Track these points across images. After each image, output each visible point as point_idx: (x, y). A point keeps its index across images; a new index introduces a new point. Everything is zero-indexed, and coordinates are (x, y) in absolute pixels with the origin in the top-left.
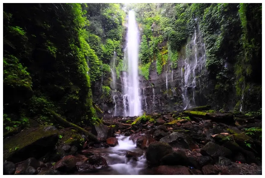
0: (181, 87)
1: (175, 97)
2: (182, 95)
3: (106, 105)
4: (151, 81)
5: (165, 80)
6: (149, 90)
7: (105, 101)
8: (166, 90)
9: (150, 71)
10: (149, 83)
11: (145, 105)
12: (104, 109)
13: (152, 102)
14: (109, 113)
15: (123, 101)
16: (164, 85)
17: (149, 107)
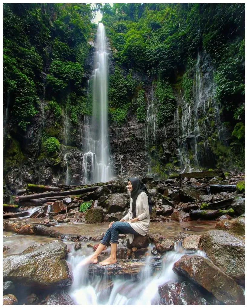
0: (176, 139)
1: (166, 154)
2: (178, 152)
3: (49, 169)
4: (130, 131)
5: (151, 129)
6: (127, 144)
7: (48, 164)
8: (154, 144)
9: (129, 115)
10: (127, 133)
11: (119, 169)
12: (45, 177)
13: (132, 163)
14: (53, 183)
15: (83, 162)
16: (151, 136)
17: (125, 172)
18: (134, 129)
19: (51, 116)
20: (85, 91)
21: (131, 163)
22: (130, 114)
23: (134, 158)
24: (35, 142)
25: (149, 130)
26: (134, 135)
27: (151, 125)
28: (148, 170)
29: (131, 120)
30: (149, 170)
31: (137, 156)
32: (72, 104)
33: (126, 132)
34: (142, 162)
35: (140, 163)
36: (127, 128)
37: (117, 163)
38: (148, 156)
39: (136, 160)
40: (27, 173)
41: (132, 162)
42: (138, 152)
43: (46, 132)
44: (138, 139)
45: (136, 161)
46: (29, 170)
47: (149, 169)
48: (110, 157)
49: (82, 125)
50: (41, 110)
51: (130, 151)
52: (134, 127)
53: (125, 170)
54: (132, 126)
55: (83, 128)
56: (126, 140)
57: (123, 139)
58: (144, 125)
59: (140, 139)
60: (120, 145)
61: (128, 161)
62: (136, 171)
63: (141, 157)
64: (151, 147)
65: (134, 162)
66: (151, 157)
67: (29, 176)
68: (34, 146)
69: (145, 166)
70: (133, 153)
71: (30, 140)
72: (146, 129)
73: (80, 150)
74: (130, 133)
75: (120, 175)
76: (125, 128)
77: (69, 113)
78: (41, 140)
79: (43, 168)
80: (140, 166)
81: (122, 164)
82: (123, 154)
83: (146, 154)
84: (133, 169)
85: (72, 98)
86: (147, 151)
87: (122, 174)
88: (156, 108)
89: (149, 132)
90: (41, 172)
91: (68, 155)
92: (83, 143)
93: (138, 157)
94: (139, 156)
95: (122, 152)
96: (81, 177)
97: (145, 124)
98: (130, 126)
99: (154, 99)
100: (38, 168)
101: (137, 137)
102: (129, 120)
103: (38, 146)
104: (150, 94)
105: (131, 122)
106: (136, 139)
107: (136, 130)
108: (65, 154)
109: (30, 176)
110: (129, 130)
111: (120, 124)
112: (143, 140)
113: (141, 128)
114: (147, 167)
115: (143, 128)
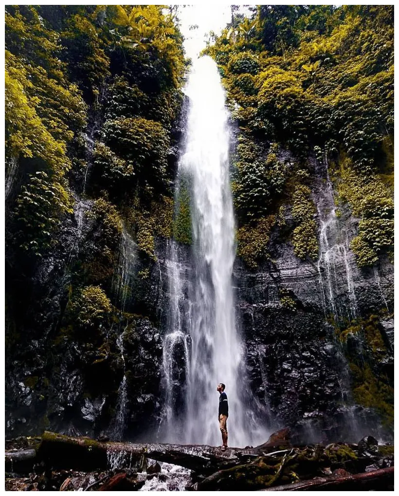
3: (76, 375)
4: (280, 282)
6: (273, 317)
7: (77, 358)
8: (353, 321)
9: (274, 245)
10: (272, 287)
12: (65, 398)
13: (292, 370)
14: (84, 417)
15: (162, 359)
16: (342, 297)
17: (276, 395)
18: (290, 279)
19: (96, 234)
20: (172, 185)
21: (289, 371)
22: (276, 242)
23: (298, 356)
24: (52, 296)
25: (333, 283)
26: (291, 294)
27: (339, 269)
28: (340, 394)
29: (280, 255)
30: (345, 395)
31: (304, 350)
33: (268, 283)
34: (320, 368)
35: (314, 371)
36: (272, 276)
38: (336, 352)
39: (304, 362)
40: (22, 384)
41: (292, 367)
42: (307, 341)
44: (304, 305)
45: (303, 366)
46: (28, 375)
49: (162, 261)
50: (76, 219)
51: (283, 335)
52: (289, 272)
54: (283, 269)
55: (164, 269)
56: (269, 304)
57: (262, 303)
58: (316, 269)
59: (308, 304)
60: (255, 318)
61: (281, 365)
62: (307, 396)
63: (316, 354)
64: (343, 329)
65: (298, 368)
66: (346, 355)
67: (26, 396)
68: (48, 307)
69: (330, 381)
70: (292, 340)
71: (43, 291)
73: (157, 325)
74: (279, 288)
76: (266, 276)
77: (135, 230)
78: (68, 291)
79: (61, 371)
80: (317, 382)
82: (264, 343)
83: (329, 347)
84: (296, 389)
86: (331, 338)
88: (344, 229)
89: (334, 287)
90: (55, 383)
91: (126, 336)
92: (163, 307)
93: (307, 354)
94: (312, 352)
95: (262, 337)
96: (158, 404)
97: (321, 268)
98: (277, 271)
99: (336, 208)
100: (48, 371)
101: (301, 298)
102: (276, 255)
103: (58, 308)
104: (323, 197)
105: (279, 261)
106: (299, 304)
107: (296, 280)
108: (119, 334)
109: (29, 394)
110: (278, 280)
112: (317, 307)
113: (308, 277)
114: (338, 386)
115: (314, 276)
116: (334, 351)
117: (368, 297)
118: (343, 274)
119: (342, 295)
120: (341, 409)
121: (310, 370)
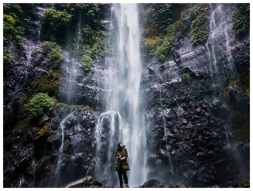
3: (29, 147)
5: (221, 48)
6: (175, 89)
7: (27, 137)
8: (232, 77)
10: (175, 69)
11: (162, 138)
12: (17, 162)
13: (188, 123)
14: (28, 172)
15: (95, 130)
17: (175, 142)
18: (186, 59)
19: (44, 62)
20: (108, 23)
21: (186, 124)
22: (179, 37)
23: (192, 112)
26: (187, 70)
28: (225, 135)
29: (182, 46)
30: (229, 135)
31: (196, 107)
32: (85, 43)
33: (173, 67)
34: (208, 118)
35: (204, 121)
36: (175, 61)
37: (157, 126)
39: (196, 116)
42: (199, 100)
43: (31, 87)
44: (197, 75)
45: (196, 119)
47: (229, 133)
48: (145, 116)
49: (101, 71)
51: (182, 100)
52: (186, 55)
53: (174, 138)
54: (182, 55)
56: (173, 81)
57: (168, 81)
58: (206, 47)
59: (200, 73)
60: (162, 93)
61: (180, 120)
62: (199, 140)
63: (205, 109)
65: (192, 121)
66: (230, 105)
69: (218, 127)
70: (188, 102)
72: (211, 52)
73: (95, 109)
74: (180, 68)
75: (164, 149)
76: (172, 63)
79: (19, 146)
80: (206, 129)
81: (167, 127)
82: (168, 108)
83: (216, 101)
84: (190, 136)
85: (84, 35)
86: (217, 95)
87: (168, 147)
89: (217, 56)
90: (14, 154)
91: (67, 119)
92: (100, 98)
93: (199, 110)
94: (203, 108)
95: (167, 104)
96: (88, 158)
98: (179, 57)
101: (194, 71)
102: (179, 46)
105: (181, 50)
106: (193, 75)
107: (191, 59)
110: (179, 63)
111: (163, 56)
112: (206, 74)
113: (200, 55)
114: (224, 130)
115: (204, 52)
116: (219, 104)
117: (242, 54)
118: (223, 43)
119: (222, 59)
120: (227, 147)
121: (201, 121)
